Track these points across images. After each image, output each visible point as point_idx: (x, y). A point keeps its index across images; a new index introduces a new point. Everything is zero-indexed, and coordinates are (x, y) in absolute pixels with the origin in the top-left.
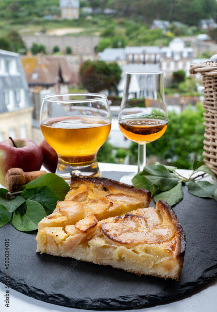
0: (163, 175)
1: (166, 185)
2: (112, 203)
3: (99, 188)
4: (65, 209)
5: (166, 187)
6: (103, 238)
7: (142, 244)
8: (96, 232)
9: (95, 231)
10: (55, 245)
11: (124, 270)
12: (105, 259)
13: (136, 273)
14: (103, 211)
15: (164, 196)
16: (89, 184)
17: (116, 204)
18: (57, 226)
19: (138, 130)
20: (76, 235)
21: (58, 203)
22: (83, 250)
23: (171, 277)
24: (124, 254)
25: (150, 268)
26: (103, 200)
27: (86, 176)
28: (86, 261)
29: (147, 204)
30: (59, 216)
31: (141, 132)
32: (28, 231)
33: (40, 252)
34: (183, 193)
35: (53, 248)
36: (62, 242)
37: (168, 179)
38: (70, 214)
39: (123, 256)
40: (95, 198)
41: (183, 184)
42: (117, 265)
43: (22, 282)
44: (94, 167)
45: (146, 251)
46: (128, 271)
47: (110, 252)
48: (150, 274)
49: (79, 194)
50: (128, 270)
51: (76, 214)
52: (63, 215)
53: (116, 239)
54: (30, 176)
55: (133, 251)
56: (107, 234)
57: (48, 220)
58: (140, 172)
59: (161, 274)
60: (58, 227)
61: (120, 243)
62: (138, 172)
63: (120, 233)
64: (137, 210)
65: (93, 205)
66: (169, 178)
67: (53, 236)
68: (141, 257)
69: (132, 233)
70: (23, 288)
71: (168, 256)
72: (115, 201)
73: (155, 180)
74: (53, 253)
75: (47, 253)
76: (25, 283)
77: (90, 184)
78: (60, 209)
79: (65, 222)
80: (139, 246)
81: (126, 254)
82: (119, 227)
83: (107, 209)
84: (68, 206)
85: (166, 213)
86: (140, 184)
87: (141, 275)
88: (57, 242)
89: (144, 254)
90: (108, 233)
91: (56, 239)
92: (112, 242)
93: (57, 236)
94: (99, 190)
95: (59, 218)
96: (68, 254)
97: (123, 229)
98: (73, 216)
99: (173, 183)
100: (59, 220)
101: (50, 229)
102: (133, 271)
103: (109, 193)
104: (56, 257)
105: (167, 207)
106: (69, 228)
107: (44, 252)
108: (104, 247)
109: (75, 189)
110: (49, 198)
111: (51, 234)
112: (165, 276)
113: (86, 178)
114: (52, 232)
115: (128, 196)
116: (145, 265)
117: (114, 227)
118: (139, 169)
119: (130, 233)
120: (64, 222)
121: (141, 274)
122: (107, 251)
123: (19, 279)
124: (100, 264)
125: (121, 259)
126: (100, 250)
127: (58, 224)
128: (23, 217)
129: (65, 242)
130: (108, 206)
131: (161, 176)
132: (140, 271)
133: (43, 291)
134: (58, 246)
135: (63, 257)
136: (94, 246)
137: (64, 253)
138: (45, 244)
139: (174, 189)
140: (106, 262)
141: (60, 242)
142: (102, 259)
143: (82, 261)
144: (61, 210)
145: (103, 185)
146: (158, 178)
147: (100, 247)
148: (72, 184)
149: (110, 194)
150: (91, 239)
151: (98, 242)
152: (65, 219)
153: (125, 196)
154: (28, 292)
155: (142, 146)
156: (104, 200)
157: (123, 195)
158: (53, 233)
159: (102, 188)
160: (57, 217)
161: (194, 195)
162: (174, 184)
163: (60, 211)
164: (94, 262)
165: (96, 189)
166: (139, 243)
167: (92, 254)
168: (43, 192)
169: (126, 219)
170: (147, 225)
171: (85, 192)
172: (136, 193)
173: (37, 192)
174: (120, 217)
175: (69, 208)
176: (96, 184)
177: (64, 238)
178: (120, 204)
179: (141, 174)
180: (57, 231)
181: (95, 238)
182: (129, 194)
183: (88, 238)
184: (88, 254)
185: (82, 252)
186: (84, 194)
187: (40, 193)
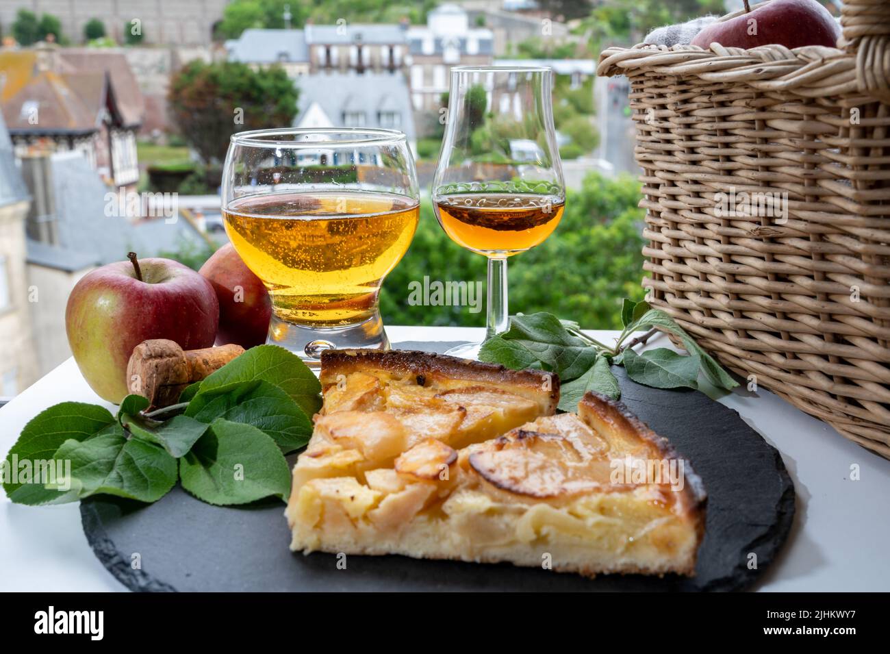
0: (556, 339)
1: (568, 365)
2: (465, 410)
3: (405, 380)
4: (348, 432)
5: (569, 372)
6: (481, 491)
7: (588, 494)
8: (459, 476)
10: (349, 523)
12: (494, 546)
13: (581, 571)
14: (450, 428)
15: (571, 393)
16: (375, 370)
17: (476, 411)
18: (340, 476)
19: (506, 218)
20: (410, 489)
21: (316, 419)
22: (429, 529)
23: (675, 570)
24: (548, 524)
25: (619, 550)
26: (434, 406)
27: (361, 350)
28: (440, 557)
29: (550, 407)
30: (337, 451)
31: (513, 224)
32: (242, 502)
33: (302, 550)
34: (616, 381)
35: (344, 533)
36: (369, 514)
37: (570, 351)
38: (368, 443)
39: (544, 531)
40: (409, 403)
41: (610, 362)
42: (527, 556)
44: (372, 332)
45: (602, 510)
47: (507, 525)
48: (619, 568)
49: (366, 394)
51: (384, 440)
52: (346, 448)
53: (521, 490)
54: (201, 361)
55: (571, 513)
56: (492, 479)
57: (315, 460)
58: (493, 336)
59: (649, 565)
60: (344, 479)
61: (533, 497)
62: (488, 337)
63: (522, 474)
64: (537, 420)
65: (415, 420)
66: (572, 348)
67: (340, 500)
68: (591, 527)
69: (552, 471)
71: (660, 516)
72: (469, 404)
73: (542, 351)
74: (341, 546)
77: (376, 372)
78: (332, 433)
79: (359, 465)
80: (583, 500)
81: (552, 524)
82: (515, 459)
83: (457, 425)
84: (352, 424)
85: (612, 422)
87: (593, 576)
88: (353, 515)
89: (600, 518)
90: (494, 477)
91: (350, 507)
92: (509, 497)
93: (352, 498)
94: (405, 385)
95: (338, 455)
96: (388, 546)
97: (526, 464)
99: (584, 359)
100: (341, 458)
101: (325, 482)
102: (571, 568)
103: (433, 390)
105: (612, 408)
106: (377, 477)
107: (316, 548)
108: (490, 512)
110: (270, 415)
111: (332, 494)
112: (661, 567)
113: (364, 354)
114: (337, 489)
115: (495, 391)
116: (606, 546)
117: (503, 462)
118: (490, 330)
119: (546, 472)
120: (355, 463)
121: (595, 573)
122: (497, 524)
124: (481, 559)
125: (540, 541)
126: (479, 524)
127: (340, 469)
128: (212, 469)
129: (377, 512)
130: (458, 417)
131: (553, 343)
132: (590, 565)
134: (356, 527)
135: (372, 553)
136: (463, 511)
137: (374, 542)
138: (318, 526)
139: (589, 373)
140: (495, 552)
141: (362, 513)
142: (484, 547)
143: (428, 559)
144: (337, 434)
145: (415, 371)
146: (546, 348)
147: (480, 514)
148: (324, 375)
149: (439, 392)
150: (448, 496)
151: (469, 502)
152: (353, 456)
153: (487, 391)
155: (497, 264)
156: (435, 404)
157: (480, 389)
158: (338, 491)
159: (410, 379)
160: (332, 452)
161: (645, 385)
162: (587, 363)
163: (335, 438)
164: (465, 558)
165: (396, 383)
166: (581, 494)
167: (456, 538)
168: (252, 400)
169: (523, 441)
170: (577, 453)
171: (377, 391)
172: (514, 381)
173: (235, 401)
174: (505, 438)
175: (359, 428)
176: (395, 368)
177: (375, 503)
178: (486, 410)
179: (506, 337)
180: (347, 488)
181: (460, 492)
182: (496, 387)
183: (442, 495)
184: (443, 538)
185: (427, 535)
186: (375, 395)
187: (243, 403)
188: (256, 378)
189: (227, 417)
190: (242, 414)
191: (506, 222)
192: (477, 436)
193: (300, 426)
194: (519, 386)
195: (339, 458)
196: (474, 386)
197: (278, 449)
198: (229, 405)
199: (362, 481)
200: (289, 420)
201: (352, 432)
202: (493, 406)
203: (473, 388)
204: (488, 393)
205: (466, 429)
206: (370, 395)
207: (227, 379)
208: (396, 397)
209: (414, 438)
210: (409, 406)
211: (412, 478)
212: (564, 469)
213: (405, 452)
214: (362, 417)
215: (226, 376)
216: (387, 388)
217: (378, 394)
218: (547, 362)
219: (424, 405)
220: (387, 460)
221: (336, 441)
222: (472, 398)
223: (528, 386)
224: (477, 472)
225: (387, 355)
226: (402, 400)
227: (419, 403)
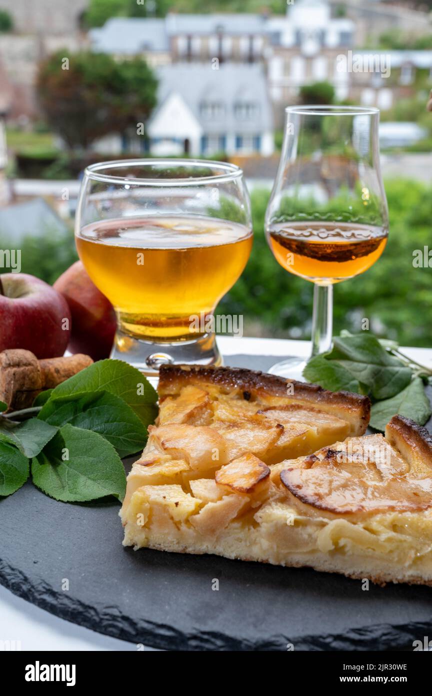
0: (375, 360)
1: (385, 385)
2: (283, 428)
3: (232, 395)
4: (177, 444)
5: (385, 391)
6: (289, 505)
7: (383, 512)
8: (270, 490)
9: (268, 489)
10: (173, 525)
11: (343, 576)
12: (298, 553)
13: (373, 579)
14: (267, 444)
15: (385, 411)
16: (206, 384)
17: (293, 429)
18: (168, 483)
19: (329, 251)
20: (227, 499)
21: (150, 429)
22: (241, 535)
24: (345, 537)
25: (408, 564)
26: (256, 422)
27: (195, 365)
28: (251, 560)
29: (361, 427)
30: (166, 461)
31: (336, 256)
32: (83, 500)
33: (133, 546)
34: (429, 402)
35: (168, 534)
36: (190, 519)
37: (388, 371)
38: (194, 455)
39: (342, 542)
40: (233, 418)
41: (425, 382)
42: (327, 563)
43: (115, 612)
44: (207, 347)
45: (395, 527)
46: (354, 577)
47: (310, 535)
48: (407, 579)
49: (196, 408)
50: (354, 574)
52: (174, 458)
53: (324, 505)
54: (53, 370)
55: (366, 528)
56: (298, 494)
57: (146, 468)
58: (317, 354)
60: (171, 486)
61: (333, 512)
62: (313, 355)
63: (327, 491)
64: (346, 440)
65: (238, 434)
66: (390, 368)
67: (166, 505)
68: (384, 541)
69: (354, 490)
70: (120, 625)
72: (287, 422)
73: (360, 371)
74: (166, 545)
75: (151, 547)
76: (121, 612)
77: (207, 386)
78: (163, 444)
79: (185, 474)
80: (378, 517)
81: (349, 537)
82: (321, 477)
83: (275, 441)
84: (181, 437)
85: (415, 445)
86: (322, 382)
87: (384, 585)
88: (177, 519)
89: (392, 534)
90: (301, 492)
91: (174, 511)
92: (312, 511)
93: (177, 504)
94: (232, 399)
95: (167, 464)
96: (206, 547)
97: (331, 482)
98: (201, 458)
99: (401, 379)
100: (170, 468)
101: (154, 489)
103: (258, 405)
104: (173, 554)
105: (415, 432)
106: (200, 486)
107: (144, 545)
108: (297, 524)
109: (171, 398)
110: (111, 422)
111: (160, 500)
113: (197, 369)
114: (164, 495)
115: (312, 410)
116: (396, 559)
117: (310, 479)
118: (315, 348)
119: (348, 490)
120: (181, 472)
121: (386, 582)
122: (301, 534)
123: (105, 605)
124: (286, 564)
125: (338, 550)
126: (285, 534)
127: (168, 477)
128: (59, 469)
129: (197, 517)
130: (275, 433)
131: (372, 363)
132: (381, 575)
133: (170, 628)
134: (179, 529)
135: (192, 553)
136: (272, 521)
137: (194, 544)
138: (147, 526)
139: (405, 393)
140: (299, 558)
141: (185, 517)
142: (289, 553)
143: (240, 560)
144: (167, 445)
145: (242, 387)
146: (365, 369)
147: (286, 525)
148: (162, 386)
149: (262, 408)
150: (260, 507)
151: (279, 513)
152: (180, 466)
153: (305, 409)
154: (134, 633)
155: (323, 290)
156: (256, 420)
157: (298, 407)
158: (164, 497)
159: (238, 394)
160: (162, 462)
162: (404, 383)
163: (165, 449)
164: (272, 561)
165: (224, 397)
166: (377, 512)
167: (265, 543)
168: (97, 408)
169: (330, 460)
170: (379, 472)
171: (206, 405)
172: (329, 401)
173: (82, 407)
174: (314, 456)
175: (186, 441)
176: (225, 384)
177: (196, 509)
178: (301, 428)
179: (329, 357)
180: (173, 494)
181: (270, 504)
182: (313, 405)
183: (254, 506)
184: (254, 543)
185: (239, 540)
186: (204, 409)
187: (88, 410)
188: (100, 389)
189: (73, 422)
190: (87, 420)
191: (328, 254)
192: (290, 452)
193: (137, 432)
194: (334, 406)
195: (167, 467)
196: (293, 404)
197: (117, 455)
198: (76, 411)
199: (187, 489)
200: (128, 427)
201: (181, 444)
202: (309, 425)
203: (292, 406)
204: (305, 412)
205: (282, 445)
206: (199, 409)
207: (75, 389)
208: (222, 411)
209: (235, 451)
210: (234, 420)
211: (229, 489)
212: (365, 487)
213: (225, 465)
214: (190, 431)
215: (74, 386)
216: (215, 403)
217: (207, 409)
218: (365, 382)
219: (248, 420)
220: (209, 471)
221: (166, 452)
222: (291, 415)
223: (342, 407)
224: (286, 487)
225: (217, 371)
226: (228, 414)
227: (243, 418)
